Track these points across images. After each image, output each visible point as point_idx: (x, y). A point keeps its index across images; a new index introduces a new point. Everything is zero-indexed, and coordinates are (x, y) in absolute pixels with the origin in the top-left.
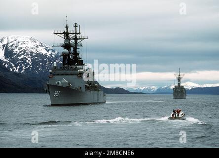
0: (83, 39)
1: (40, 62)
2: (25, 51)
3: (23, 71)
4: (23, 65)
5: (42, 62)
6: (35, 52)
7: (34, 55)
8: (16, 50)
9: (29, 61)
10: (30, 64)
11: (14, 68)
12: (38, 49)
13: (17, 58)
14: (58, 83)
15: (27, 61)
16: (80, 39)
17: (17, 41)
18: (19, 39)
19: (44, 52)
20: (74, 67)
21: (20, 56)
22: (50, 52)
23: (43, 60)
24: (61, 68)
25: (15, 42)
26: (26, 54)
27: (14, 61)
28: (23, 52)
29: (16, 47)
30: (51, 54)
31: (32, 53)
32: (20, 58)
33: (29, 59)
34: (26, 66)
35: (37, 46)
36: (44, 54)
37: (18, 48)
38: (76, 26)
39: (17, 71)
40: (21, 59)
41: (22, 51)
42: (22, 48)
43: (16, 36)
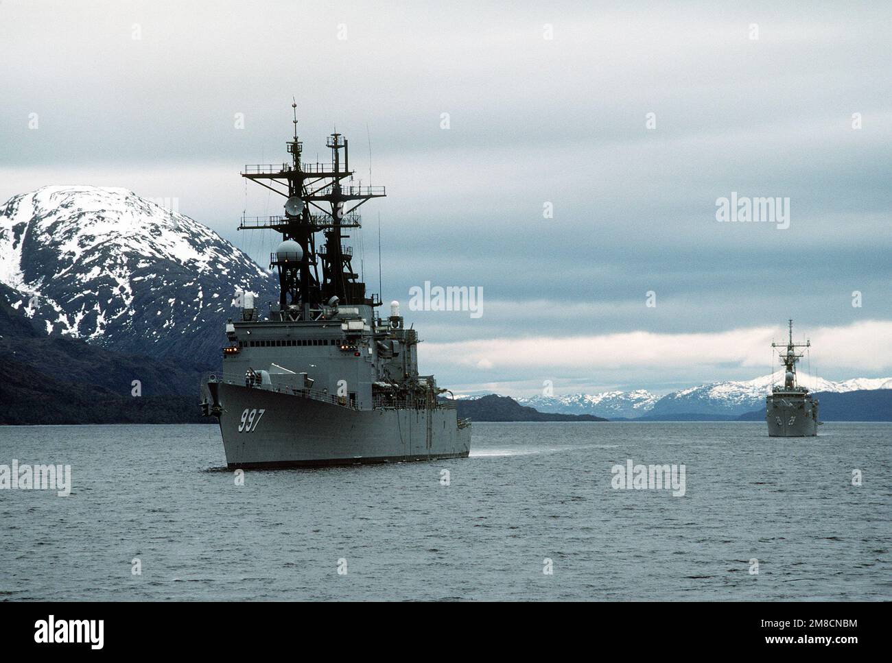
0: (367, 197)
1: (168, 293)
2: (105, 251)
3: (99, 331)
4: (97, 307)
5: (179, 293)
6: (146, 254)
7: (141, 265)
8: (71, 246)
9: (122, 289)
10: (128, 302)
11: (63, 318)
12: (158, 241)
13: (73, 278)
14: (259, 378)
15: (116, 291)
16: (352, 197)
17: (74, 207)
18: (81, 203)
19: (184, 252)
20: (326, 311)
21: (86, 269)
22: (210, 252)
23: (179, 285)
24: (274, 315)
25: (65, 214)
26: (109, 262)
27: (61, 292)
28: (97, 255)
29: (70, 234)
30: (213, 262)
31: (134, 257)
32: (86, 278)
33: (121, 281)
34: (110, 311)
35: (156, 231)
36: (184, 259)
37: (76, 239)
38: (336, 147)
39: (74, 331)
40: (92, 285)
41: (95, 249)
42: (92, 238)
43: (67, 189)
